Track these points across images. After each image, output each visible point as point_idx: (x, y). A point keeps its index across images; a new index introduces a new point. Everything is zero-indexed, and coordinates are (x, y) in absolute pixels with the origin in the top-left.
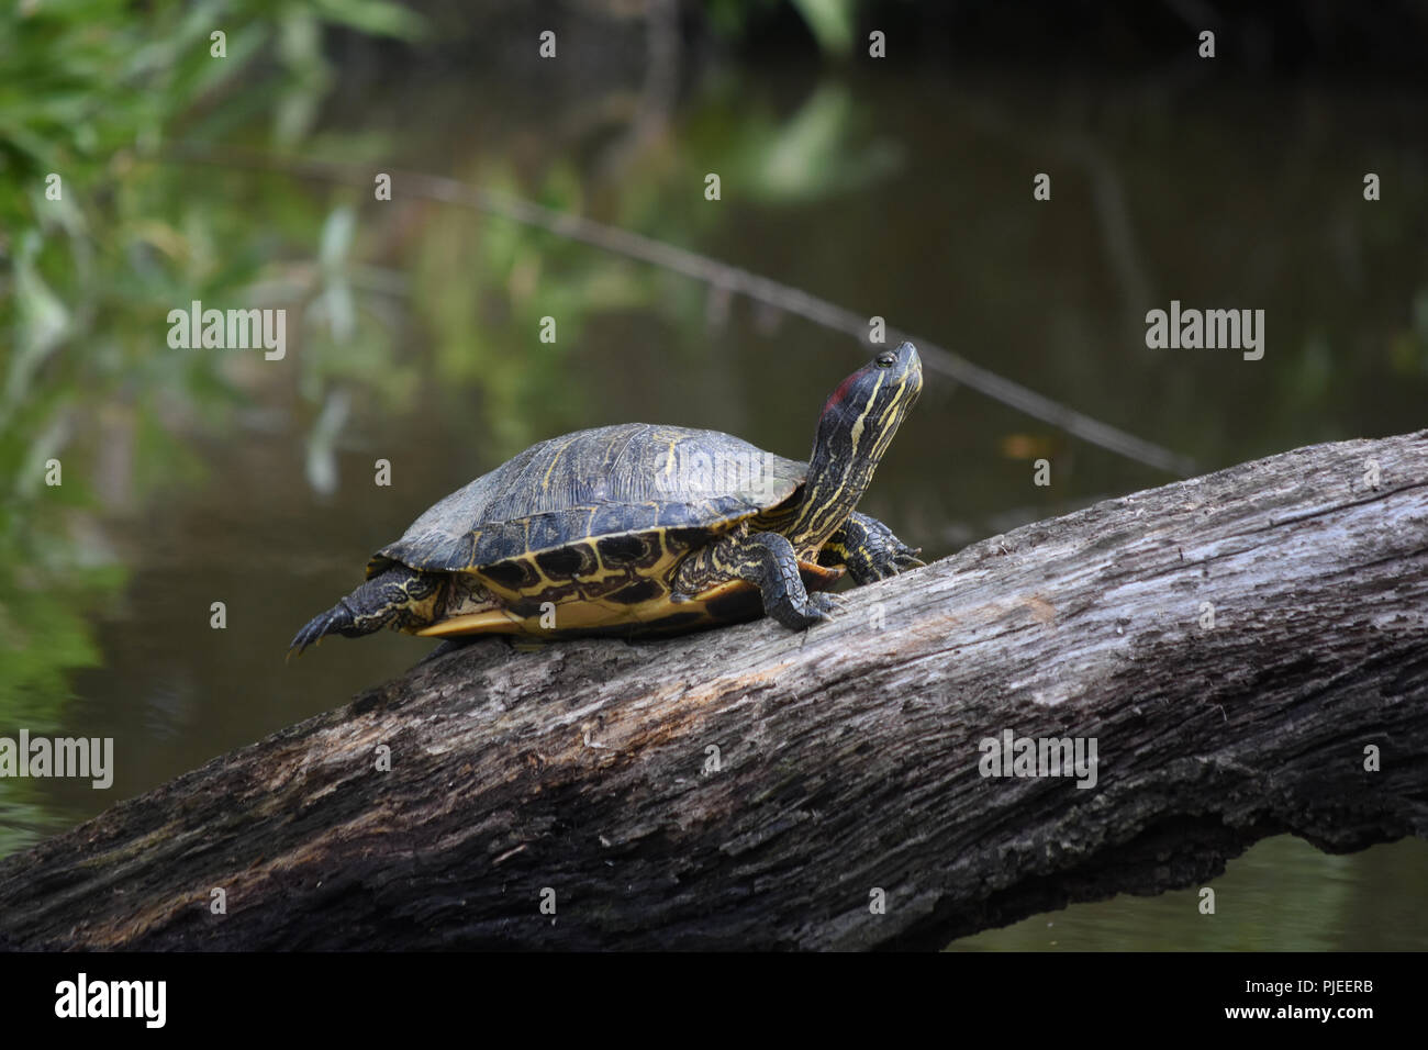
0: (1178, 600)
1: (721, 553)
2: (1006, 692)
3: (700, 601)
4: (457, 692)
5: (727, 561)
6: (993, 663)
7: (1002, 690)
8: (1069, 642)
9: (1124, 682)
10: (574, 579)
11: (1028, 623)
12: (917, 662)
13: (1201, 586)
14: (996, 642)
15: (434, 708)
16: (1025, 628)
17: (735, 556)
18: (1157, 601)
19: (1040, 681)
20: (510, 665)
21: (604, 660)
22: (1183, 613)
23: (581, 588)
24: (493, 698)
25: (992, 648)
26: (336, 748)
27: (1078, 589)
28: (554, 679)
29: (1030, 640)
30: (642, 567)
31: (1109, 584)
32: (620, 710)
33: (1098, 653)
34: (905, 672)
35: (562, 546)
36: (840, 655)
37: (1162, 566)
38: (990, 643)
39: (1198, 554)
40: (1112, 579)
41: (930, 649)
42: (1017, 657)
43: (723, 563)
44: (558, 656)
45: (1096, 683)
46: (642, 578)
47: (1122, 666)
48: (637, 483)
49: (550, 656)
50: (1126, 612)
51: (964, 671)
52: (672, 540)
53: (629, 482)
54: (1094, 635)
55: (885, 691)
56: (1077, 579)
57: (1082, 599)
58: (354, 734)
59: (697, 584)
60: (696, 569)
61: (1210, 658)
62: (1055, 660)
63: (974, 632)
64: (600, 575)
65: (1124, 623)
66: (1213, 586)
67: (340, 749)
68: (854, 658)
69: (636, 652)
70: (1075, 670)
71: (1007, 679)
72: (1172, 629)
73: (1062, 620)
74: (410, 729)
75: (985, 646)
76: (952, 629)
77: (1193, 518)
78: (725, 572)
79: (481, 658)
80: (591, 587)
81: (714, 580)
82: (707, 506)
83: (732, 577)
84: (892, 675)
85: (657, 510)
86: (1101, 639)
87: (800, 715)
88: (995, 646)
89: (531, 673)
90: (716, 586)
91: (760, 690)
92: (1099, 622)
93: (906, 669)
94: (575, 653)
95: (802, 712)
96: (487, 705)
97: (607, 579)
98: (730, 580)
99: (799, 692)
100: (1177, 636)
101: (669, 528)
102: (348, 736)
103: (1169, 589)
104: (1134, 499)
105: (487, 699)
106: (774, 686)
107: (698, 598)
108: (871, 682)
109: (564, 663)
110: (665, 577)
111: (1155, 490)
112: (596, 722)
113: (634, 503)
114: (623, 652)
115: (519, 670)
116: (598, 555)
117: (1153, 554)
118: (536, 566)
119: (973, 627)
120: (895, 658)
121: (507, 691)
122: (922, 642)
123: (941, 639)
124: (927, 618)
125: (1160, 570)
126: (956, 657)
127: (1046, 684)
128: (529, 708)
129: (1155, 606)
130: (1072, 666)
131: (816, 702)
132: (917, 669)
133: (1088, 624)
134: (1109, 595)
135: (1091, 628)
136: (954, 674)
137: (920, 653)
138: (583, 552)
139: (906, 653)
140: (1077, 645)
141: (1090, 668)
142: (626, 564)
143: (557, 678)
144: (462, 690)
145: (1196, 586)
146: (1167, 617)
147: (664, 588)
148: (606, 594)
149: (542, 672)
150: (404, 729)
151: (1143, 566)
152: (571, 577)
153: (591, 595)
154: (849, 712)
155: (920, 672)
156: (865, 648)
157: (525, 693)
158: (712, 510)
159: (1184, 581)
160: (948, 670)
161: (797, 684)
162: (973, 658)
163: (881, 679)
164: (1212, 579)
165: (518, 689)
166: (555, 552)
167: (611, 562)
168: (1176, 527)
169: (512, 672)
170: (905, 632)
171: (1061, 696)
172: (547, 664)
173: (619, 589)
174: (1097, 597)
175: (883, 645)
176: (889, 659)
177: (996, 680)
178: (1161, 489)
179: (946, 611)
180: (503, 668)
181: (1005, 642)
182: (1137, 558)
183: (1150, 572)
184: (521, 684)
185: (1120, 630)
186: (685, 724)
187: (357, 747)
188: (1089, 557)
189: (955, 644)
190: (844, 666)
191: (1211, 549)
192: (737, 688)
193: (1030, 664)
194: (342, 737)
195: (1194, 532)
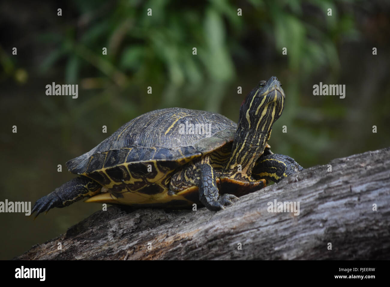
0: (347, 212)
1: (188, 173)
2: (272, 252)
3: (179, 195)
4: (98, 230)
5: (190, 177)
6: (270, 237)
7: (270, 250)
8: (302, 229)
9: (318, 251)
10: (123, 182)
11: (287, 218)
12: (243, 233)
13: (357, 206)
14: (273, 226)
15: (89, 237)
16: (286, 220)
17: (194, 174)
18: (338, 211)
19: (286, 248)
20: (119, 219)
21: (155, 219)
22: (348, 218)
23: (127, 186)
24: (109, 234)
25: (272, 229)
26: (44, 253)
27: (308, 203)
28: (136, 226)
29: (287, 226)
30: (150, 178)
31: (321, 201)
32: (142, 245)
33: (310, 236)
34: (238, 238)
35: (115, 166)
36: (217, 227)
37: (343, 194)
38: (271, 227)
39: (357, 189)
40: (323, 199)
41: (249, 228)
42: (280, 234)
43: (189, 178)
44: (138, 216)
45: (308, 250)
46: (151, 183)
47: (319, 243)
48: (151, 138)
49: (135, 215)
50: (325, 216)
51: (260, 239)
52: (160, 166)
53: (148, 137)
54: (312, 226)
55: (229, 247)
56: (309, 197)
57: (309, 208)
58: (52, 247)
59: (178, 187)
60: (177, 180)
61: (354, 243)
62: (295, 237)
63: (266, 220)
64: (132, 181)
65: (324, 221)
66: (361, 206)
67: (45, 254)
68: (221, 229)
69: (168, 216)
70: (301, 243)
71: (274, 245)
72: (342, 226)
73: (300, 218)
74: (75, 246)
75: (269, 228)
76: (258, 218)
77: (360, 171)
78: (189, 182)
79: (110, 214)
80: (130, 186)
81: (185, 185)
82: (179, 151)
83: (193, 185)
84: (233, 239)
85: (155, 151)
86: (314, 228)
87: (196, 255)
88: (273, 228)
89: (127, 223)
90: (186, 188)
91: (186, 241)
92: (314, 220)
93: (238, 236)
94: (144, 215)
95: (197, 254)
96: (107, 237)
97: (136, 183)
98: (192, 186)
99: (199, 243)
100: (342, 230)
101: (158, 160)
102: (49, 248)
103: (344, 206)
104: (350, 159)
105: (107, 234)
106: (192, 239)
107: (178, 194)
108: (223, 242)
109: (140, 219)
110: (163, 183)
111: (358, 155)
112: (132, 250)
113: (147, 147)
114: (162, 216)
115: (122, 221)
116: (129, 171)
117: (339, 188)
118: (107, 175)
119: (266, 218)
120: (235, 231)
121: (117, 231)
122: (246, 224)
123: (253, 223)
124: (251, 212)
125: (342, 196)
126: (258, 232)
127: (289, 249)
128: (115, 241)
129: (337, 214)
130: (300, 241)
131: (203, 249)
132: (242, 237)
133: (310, 220)
134: (321, 207)
135: (311, 222)
136: (256, 240)
137: (245, 229)
138: (123, 170)
139: (240, 229)
140: (304, 231)
141: (306, 243)
142: (142, 176)
143: (138, 227)
144: (99, 229)
145: (355, 205)
146: (342, 220)
147: (164, 188)
148: (138, 190)
149: (131, 223)
150: (72, 246)
151: (335, 193)
152: (121, 181)
153: (132, 190)
154: (213, 256)
155: (243, 238)
156: (226, 224)
157: (125, 232)
158: (181, 152)
159: (350, 202)
160: (254, 238)
161: (199, 240)
162: (264, 234)
163: (227, 241)
164: (362, 202)
165: (122, 230)
166: (113, 169)
167: (135, 175)
168: (353, 175)
169: (119, 222)
170: (241, 218)
171: (293, 256)
172: (133, 219)
173: (142, 188)
174: (315, 207)
175: (232, 224)
176: (232, 231)
177: (269, 245)
178: (361, 154)
179: (258, 209)
180: (116, 220)
181: (277, 227)
182: (333, 190)
183: (338, 197)
184: (123, 228)
185: (321, 225)
186: (157, 255)
187: (52, 253)
188: (317, 187)
189: (258, 226)
190: (216, 233)
191: (363, 187)
192: (179, 239)
193: (284, 239)
194: (47, 248)
195: (360, 178)
